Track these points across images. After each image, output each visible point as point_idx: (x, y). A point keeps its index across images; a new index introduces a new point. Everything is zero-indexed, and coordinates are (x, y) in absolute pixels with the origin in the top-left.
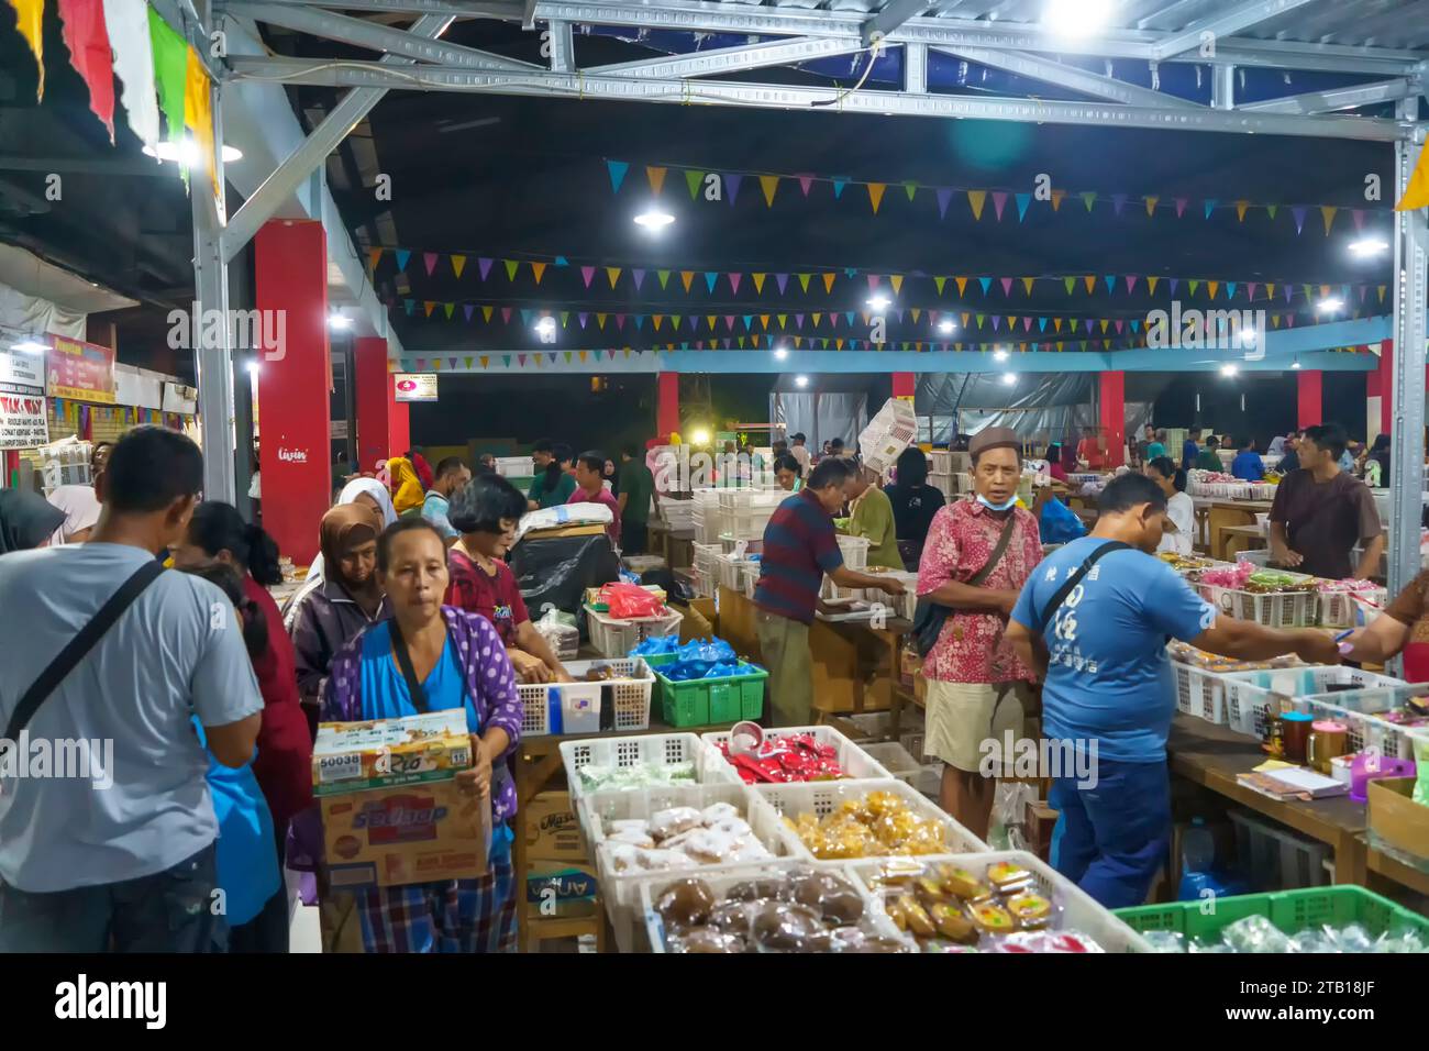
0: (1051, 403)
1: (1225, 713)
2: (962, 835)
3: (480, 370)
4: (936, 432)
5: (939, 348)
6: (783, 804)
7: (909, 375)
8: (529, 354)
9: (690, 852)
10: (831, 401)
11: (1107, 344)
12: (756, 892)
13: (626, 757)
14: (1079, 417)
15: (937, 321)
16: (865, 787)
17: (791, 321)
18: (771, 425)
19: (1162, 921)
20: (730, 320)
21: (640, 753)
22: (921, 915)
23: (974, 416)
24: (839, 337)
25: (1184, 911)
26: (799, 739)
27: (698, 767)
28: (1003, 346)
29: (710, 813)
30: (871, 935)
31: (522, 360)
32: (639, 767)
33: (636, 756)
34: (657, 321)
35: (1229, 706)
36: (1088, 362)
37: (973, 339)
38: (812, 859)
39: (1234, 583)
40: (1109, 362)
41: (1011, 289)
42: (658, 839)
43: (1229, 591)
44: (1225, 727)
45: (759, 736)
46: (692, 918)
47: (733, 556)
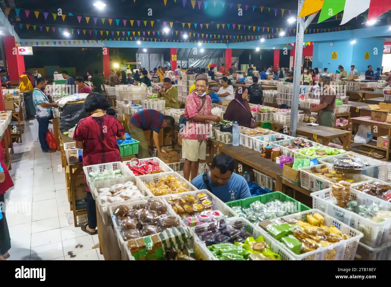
0: (213, 57)
1: (253, 146)
2: (191, 186)
3: (46, 45)
4: (183, 65)
5: (183, 41)
6: (145, 180)
7: (175, 49)
8: (62, 41)
9: (122, 197)
10: (153, 56)
11: (228, 41)
12: (140, 207)
13: (102, 169)
14: (220, 61)
15: (182, 34)
16: (166, 174)
17: (141, 34)
18: (137, 63)
19: (237, 204)
20: (124, 33)
21: (106, 168)
22: (181, 208)
23: (193, 61)
24: (156, 38)
25: (242, 201)
26: (149, 161)
27: (122, 171)
28: (201, 42)
29: (126, 185)
30: (169, 216)
31: (60, 43)
32: (106, 172)
33: (105, 169)
34: (102, 32)
35: (254, 145)
36: (222, 46)
37: (193, 39)
38: (154, 196)
39: (257, 111)
40: (228, 46)
41: (203, 27)
42: (113, 193)
43: (255, 113)
44: (253, 149)
45: (138, 161)
46: (124, 215)
47: (128, 105)
